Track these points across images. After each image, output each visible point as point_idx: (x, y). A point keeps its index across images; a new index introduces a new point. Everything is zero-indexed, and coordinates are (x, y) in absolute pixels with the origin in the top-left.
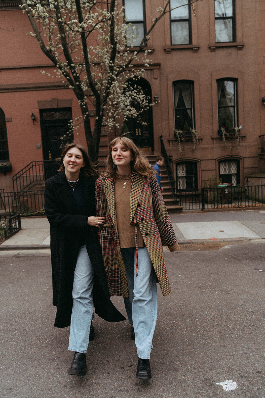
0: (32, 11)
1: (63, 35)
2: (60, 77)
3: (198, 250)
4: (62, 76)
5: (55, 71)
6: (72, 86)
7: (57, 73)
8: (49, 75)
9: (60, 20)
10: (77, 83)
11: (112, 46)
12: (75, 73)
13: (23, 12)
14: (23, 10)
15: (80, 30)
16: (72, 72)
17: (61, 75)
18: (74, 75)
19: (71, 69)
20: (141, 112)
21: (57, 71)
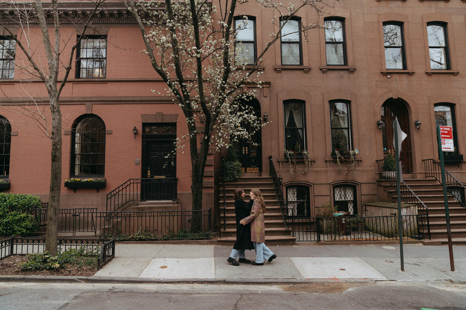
1: (177, 56)
2: (170, 95)
3: (318, 292)
4: (173, 94)
5: (165, 89)
6: (182, 104)
7: (168, 92)
8: (159, 93)
10: (188, 102)
11: (225, 68)
12: (186, 92)
16: (182, 91)
17: (171, 93)
18: (185, 93)
19: (182, 88)
20: (253, 134)
21: (168, 90)
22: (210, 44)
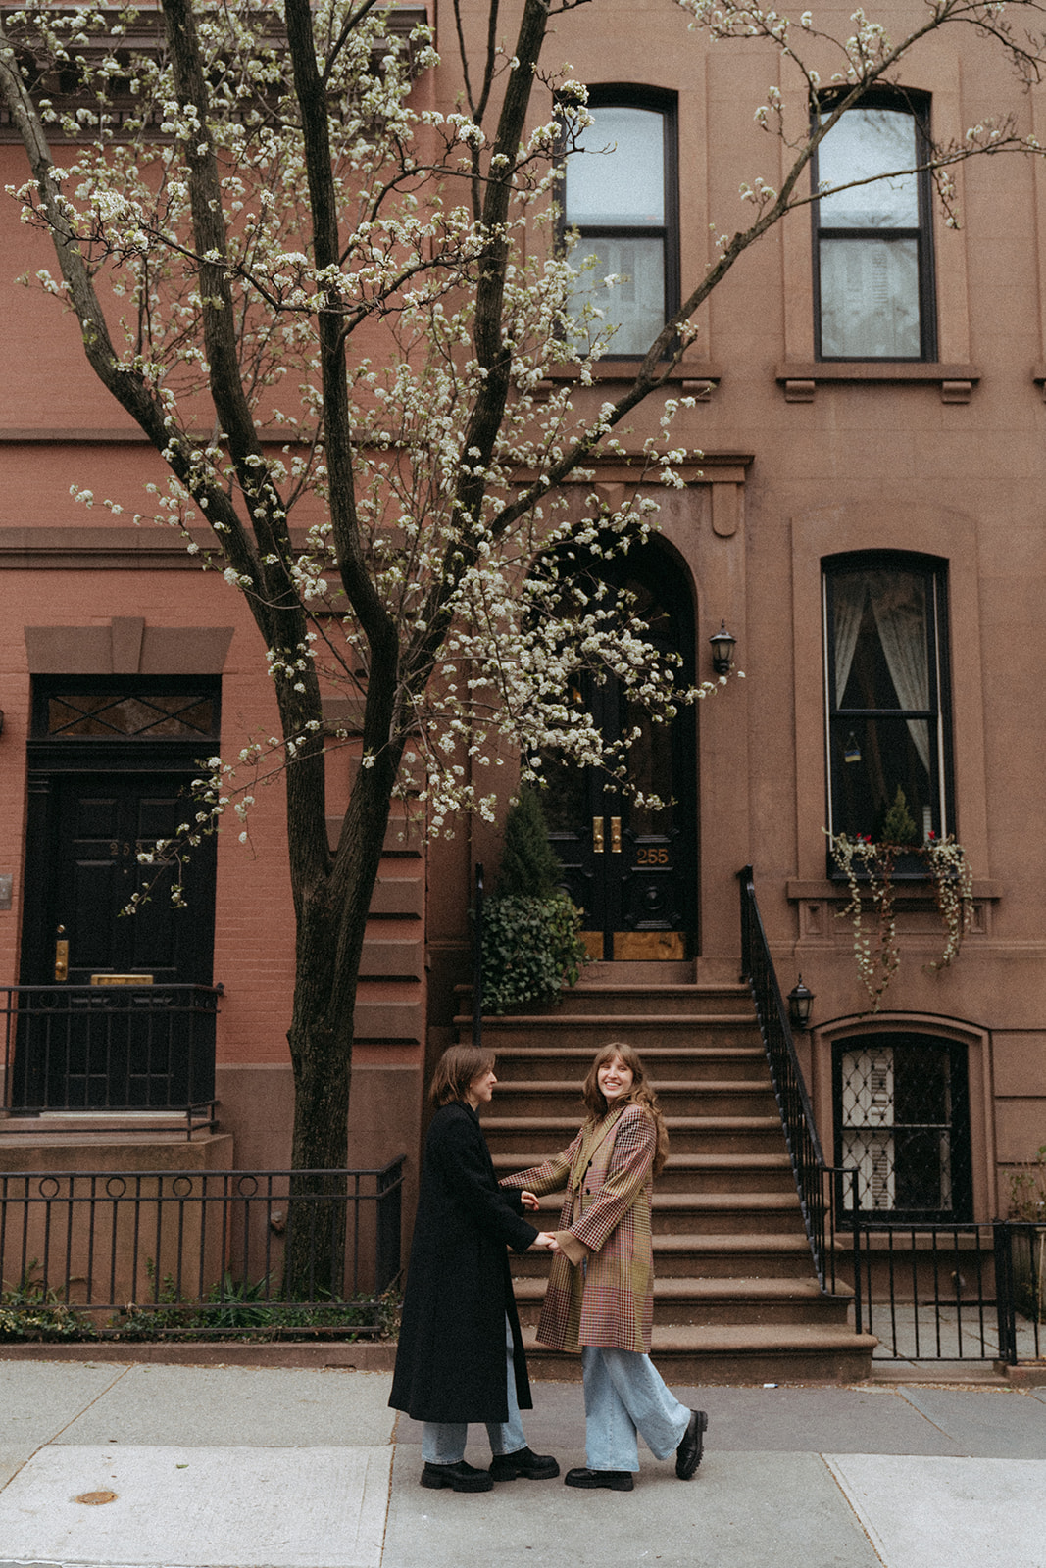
0: (69, 215)
2: (173, 519)
4: (191, 514)
5: (151, 487)
6: (242, 573)
7: (163, 501)
8: (117, 509)
9: (212, 255)
10: (271, 559)
11: (484, 372)
12: (265, 503)
13: (24, 217)
14: (24, 208)
15: (318, 301)
16: (247, 498)
17: (180, 508)
18: (259, 512)
19: (242, 482)
20: (629, 743)
21: (165, 490)
22: (387, 240)
